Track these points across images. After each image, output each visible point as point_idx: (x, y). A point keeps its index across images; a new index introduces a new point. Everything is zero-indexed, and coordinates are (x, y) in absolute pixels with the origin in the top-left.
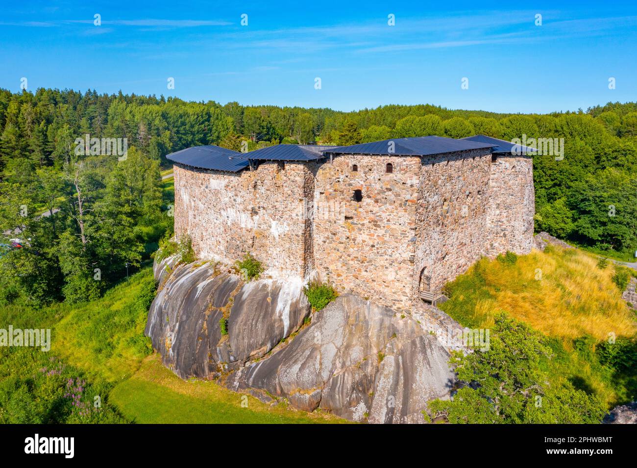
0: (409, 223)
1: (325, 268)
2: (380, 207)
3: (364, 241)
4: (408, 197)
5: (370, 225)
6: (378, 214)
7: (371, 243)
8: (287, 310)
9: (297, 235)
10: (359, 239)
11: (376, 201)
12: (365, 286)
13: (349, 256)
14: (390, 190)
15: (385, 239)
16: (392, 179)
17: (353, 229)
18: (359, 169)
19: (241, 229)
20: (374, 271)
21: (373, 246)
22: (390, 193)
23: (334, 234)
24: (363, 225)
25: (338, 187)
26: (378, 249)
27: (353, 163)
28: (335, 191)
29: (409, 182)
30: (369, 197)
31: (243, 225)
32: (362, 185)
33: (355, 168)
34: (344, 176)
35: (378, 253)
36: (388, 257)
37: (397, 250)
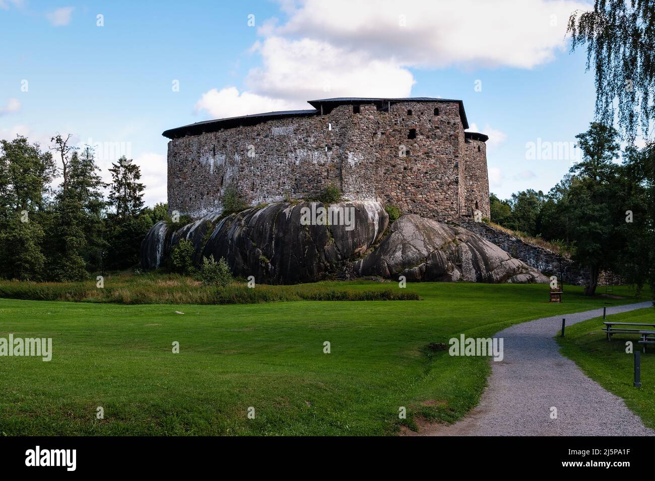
0: (454, 152)
1: (386, 196)
2: (430, 141)
3: (419, 170)
4: (452, 133)
5: (423, 156)
6: (430, 147)
7: (425, 171)
8: (377, 217)
9: (371, 163)
10: (415, 169)
11: (428, 137)
12: (421, 206)
13: (407, 183)
14: (438, 128)
15: (436, 166)
16: (440, 120)
17: (410, 160)
18: (413, 113)
19: (314, 165)
20: (428, 194)
21: (426, 173)
22: (438, 130)
23: (394, 166)
24: (418, 156)
25: (396, 128)
26: (430, 174)
27: (408, 109)
28: (394, 131)
29: (452, 121)
30: (422, 134)
31: (315, 162)
32: (416, 125)
33: (410, 113)
34: (401, 119)
35: (430, 178)
36: (439, 181)
37: (445, 174)
